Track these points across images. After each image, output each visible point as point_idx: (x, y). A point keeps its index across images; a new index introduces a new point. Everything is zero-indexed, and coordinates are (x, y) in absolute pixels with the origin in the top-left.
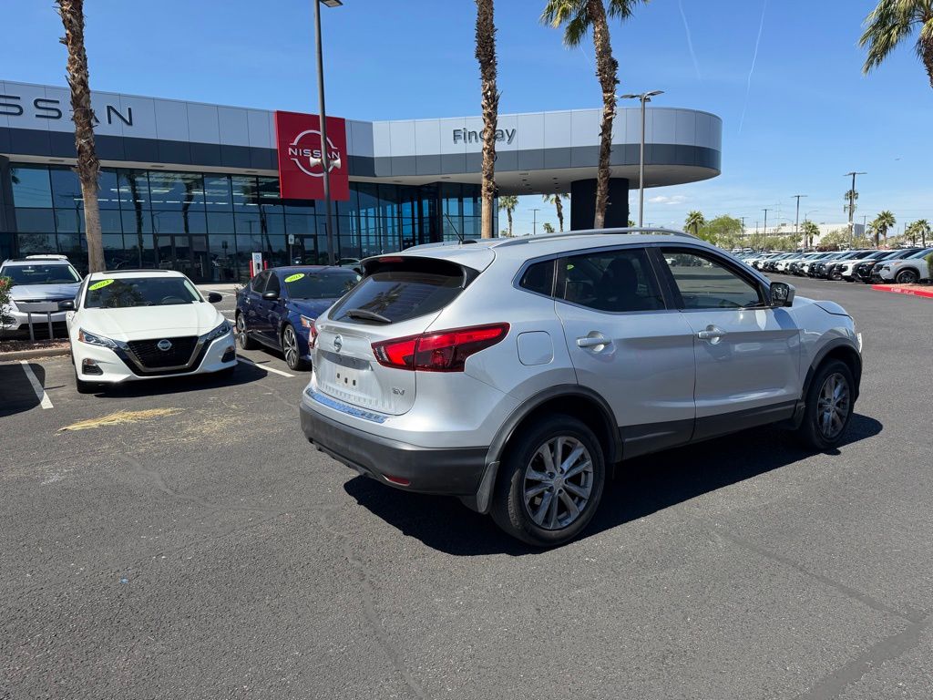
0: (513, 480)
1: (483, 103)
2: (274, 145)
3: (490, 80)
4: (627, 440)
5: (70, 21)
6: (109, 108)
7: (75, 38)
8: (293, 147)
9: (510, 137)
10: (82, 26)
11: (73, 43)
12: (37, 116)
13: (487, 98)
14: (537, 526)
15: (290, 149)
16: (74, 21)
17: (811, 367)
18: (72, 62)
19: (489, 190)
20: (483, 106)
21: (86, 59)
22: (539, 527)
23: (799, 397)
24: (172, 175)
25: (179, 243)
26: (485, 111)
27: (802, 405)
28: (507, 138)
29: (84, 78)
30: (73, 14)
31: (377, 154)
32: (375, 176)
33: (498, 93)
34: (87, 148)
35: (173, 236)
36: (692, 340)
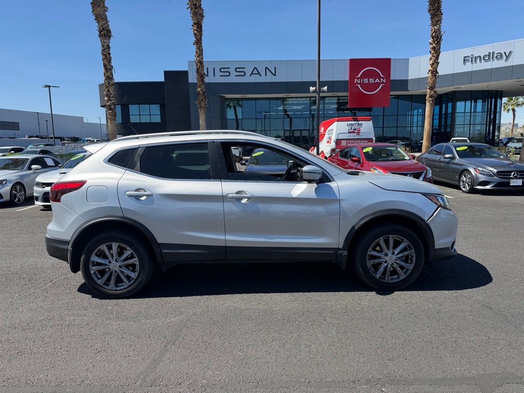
0: (82, 259)
1: (430, 41)
2: (347, 78)
3: (436, 25)
4: (165, 251)
5: (196, 34)
6: (266, 68)
7: (198, 42)
8: (358, 79)
9: (507, 57)
10: (201, 36)
11: (197, 44)
12: (236, 76)
13: (433, 38)
14: (99, 285)
15: (356, 80)
16: (198, 34)
17: (353, 227)
18: (197, 52)
19: (431, 97)
20: (430, 43)
21: (202, 50)
22: (101, 286)
23: (341, 247)
24: (295, 99)
25: (305, 134)
26: (431, 46)
27: (345, 253)
28: (505, 57)
29: (201, 59)
30: (197, 31)
31: (410, 77)
32: (408, 91)
33: (442, 33)
34: (201, 92)
35: (301, 131)
36: (222, 198)
